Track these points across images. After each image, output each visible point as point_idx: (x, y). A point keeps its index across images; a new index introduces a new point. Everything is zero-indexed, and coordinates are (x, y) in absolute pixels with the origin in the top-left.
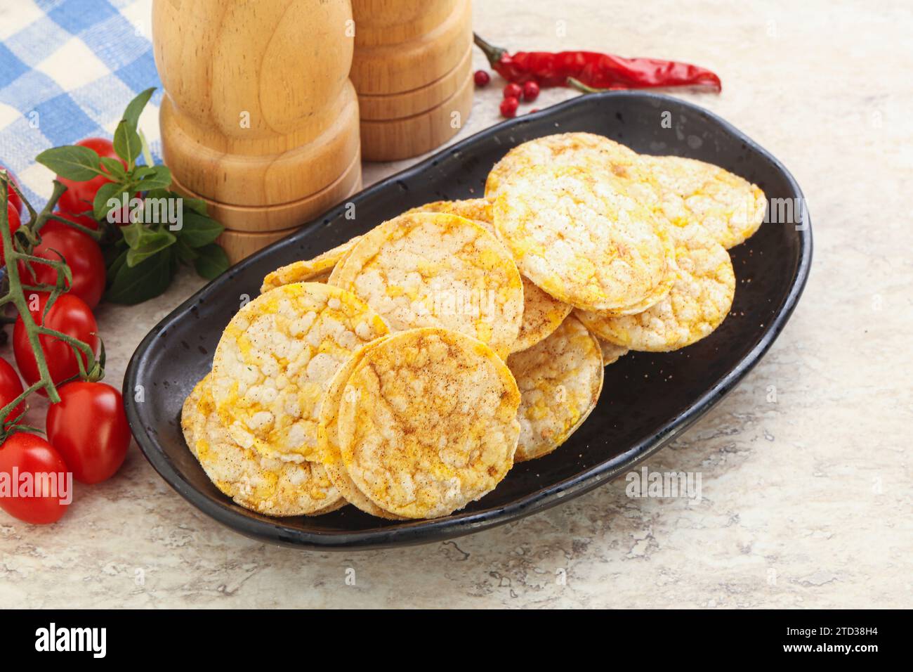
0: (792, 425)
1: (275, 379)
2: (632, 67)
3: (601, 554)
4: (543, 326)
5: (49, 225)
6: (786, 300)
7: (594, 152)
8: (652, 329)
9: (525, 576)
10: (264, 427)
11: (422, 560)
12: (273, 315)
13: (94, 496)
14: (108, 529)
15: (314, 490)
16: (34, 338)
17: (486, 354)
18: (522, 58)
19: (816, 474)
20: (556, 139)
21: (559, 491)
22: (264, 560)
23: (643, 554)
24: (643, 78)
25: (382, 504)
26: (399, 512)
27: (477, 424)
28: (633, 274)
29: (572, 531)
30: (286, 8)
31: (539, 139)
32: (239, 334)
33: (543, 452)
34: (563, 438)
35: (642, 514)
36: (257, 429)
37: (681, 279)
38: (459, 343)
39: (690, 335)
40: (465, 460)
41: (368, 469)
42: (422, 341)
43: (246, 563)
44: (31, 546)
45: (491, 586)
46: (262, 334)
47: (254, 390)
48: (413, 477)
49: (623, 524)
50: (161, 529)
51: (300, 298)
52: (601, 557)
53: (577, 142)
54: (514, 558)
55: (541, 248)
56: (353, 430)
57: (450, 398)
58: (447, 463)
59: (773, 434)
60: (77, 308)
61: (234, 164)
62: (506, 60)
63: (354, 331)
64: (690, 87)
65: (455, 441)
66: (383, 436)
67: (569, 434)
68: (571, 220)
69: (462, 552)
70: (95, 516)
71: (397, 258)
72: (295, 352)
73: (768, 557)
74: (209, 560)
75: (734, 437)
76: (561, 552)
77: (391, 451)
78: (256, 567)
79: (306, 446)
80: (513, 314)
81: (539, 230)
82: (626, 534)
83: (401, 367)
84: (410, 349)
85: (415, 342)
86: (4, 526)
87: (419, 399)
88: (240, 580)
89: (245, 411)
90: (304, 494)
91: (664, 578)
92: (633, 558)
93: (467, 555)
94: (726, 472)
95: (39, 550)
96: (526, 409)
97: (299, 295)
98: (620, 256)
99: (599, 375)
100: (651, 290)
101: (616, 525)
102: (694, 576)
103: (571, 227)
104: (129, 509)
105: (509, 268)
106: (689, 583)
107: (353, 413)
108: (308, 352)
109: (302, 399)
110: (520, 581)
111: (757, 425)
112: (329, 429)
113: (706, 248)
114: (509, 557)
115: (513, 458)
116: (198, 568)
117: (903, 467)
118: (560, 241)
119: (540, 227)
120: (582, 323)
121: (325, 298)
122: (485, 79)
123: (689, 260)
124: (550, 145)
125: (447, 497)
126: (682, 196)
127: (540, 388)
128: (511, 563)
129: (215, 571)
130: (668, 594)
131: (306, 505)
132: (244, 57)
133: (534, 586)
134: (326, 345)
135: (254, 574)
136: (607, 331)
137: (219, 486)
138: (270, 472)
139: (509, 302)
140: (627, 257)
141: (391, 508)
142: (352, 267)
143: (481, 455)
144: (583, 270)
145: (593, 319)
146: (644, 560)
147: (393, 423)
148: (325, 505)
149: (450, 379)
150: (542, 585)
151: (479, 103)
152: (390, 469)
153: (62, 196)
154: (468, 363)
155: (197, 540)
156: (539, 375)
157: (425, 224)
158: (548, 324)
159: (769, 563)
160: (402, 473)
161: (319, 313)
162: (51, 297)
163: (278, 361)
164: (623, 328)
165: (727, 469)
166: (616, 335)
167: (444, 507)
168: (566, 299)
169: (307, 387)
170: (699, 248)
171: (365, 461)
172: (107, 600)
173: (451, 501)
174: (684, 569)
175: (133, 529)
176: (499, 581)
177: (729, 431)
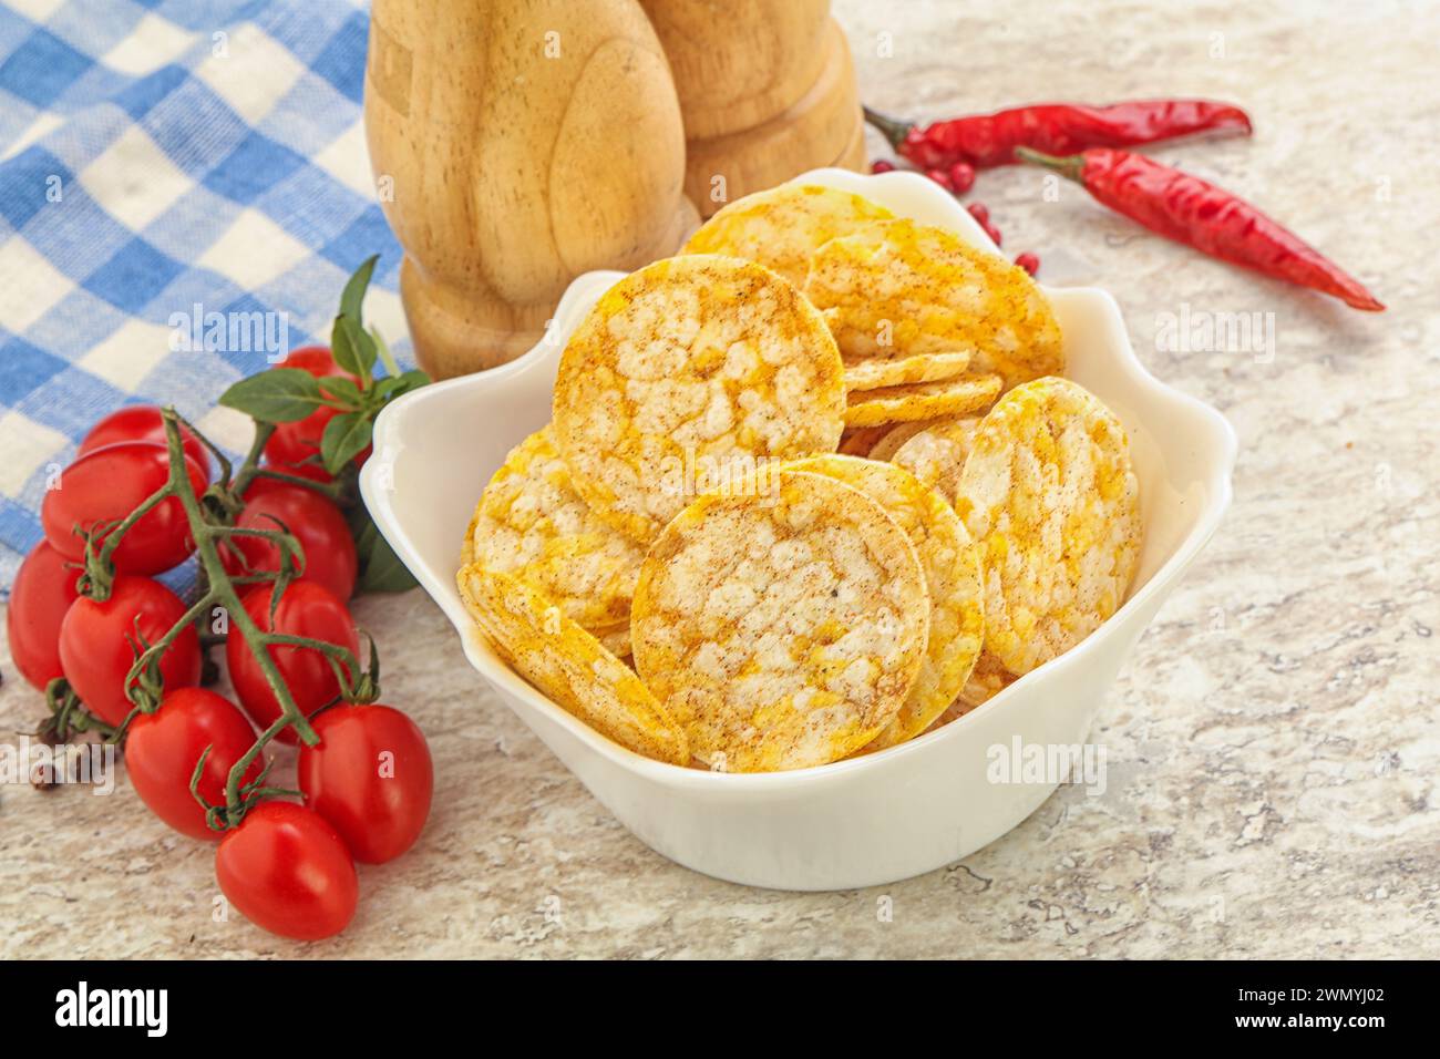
2: (1111, 118)
3: (1195, 847)
5: (255, 486)
9: (1084, 899)
11: (920, 900)
13: (393, 887)
14: (424, 933)
16: (260, 653)
18: (941, 131)
22: (674, 940)
23: (1259, 836)
24: (1130, 132)
29: (1144, 819)
35: (1248, 777)
43: (647, 949)
45: (1034, 920)
49: (1221, 796)
50: (505, 919)
52: (1196, 851)
54: (1063, 875)
59: (1428, 625)
60: (320, 597)
62: (916, 138)
64: (1204, 134)
69: (981, 879)
70: (401, 917)
75: (1370, 641)
91: (1299, 867)
92: (1246, 845)
93: (989, 882)
94: (1366, 694)
102: (1345, 857)
104: (451, 898)
106: (1340, 868)
110: (1078, 907)
111: (1400, 616)
114: (1055, 875)
128: (1059, 883)
130: (1310, 890)
132: (520, 172)
133: (1101, 911)
146: (1264, 848)
150: (1112, 908)
153: (269, 440)
162: (276, 585)
165: (1367, 690)
174: (1329, 848)
175: (463, 927)
176: (1044, 913)
177: (1358, 631)
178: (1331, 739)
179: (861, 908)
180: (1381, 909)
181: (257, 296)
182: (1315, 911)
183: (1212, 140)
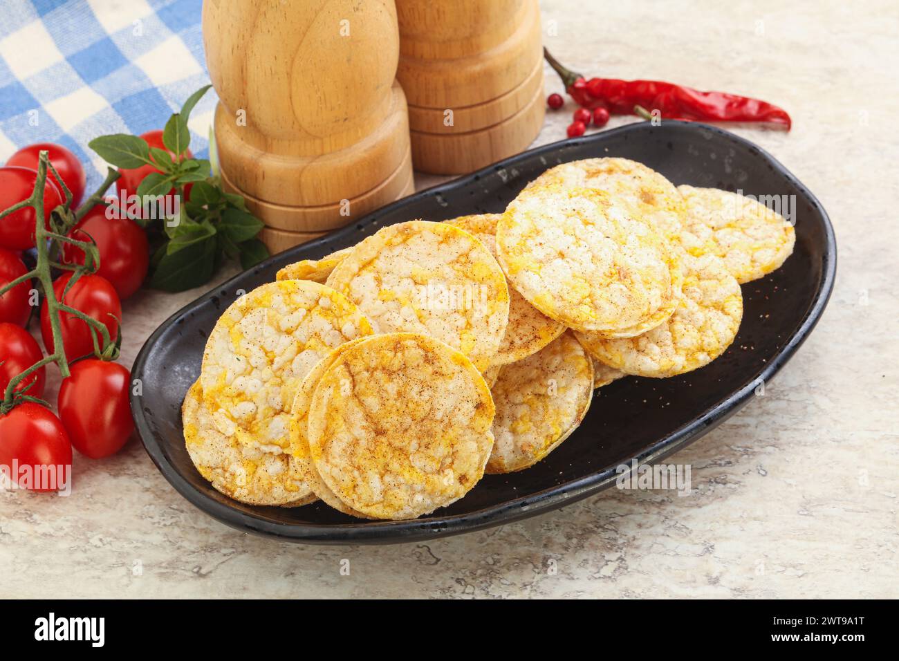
0: (788, 461)
1: (261, 371)
2: (703, 100)
3: (569, 571)
4: (533, 342)
6: (792, 337)
7: (628, 177)
8: (647, 354)
9: (490, 585)
10: (246, 417)
11: (393, 561)
12: (266, 309)
13: (97, 470)
14: (104, 503)
15: (289, 482)
16: (55, 314)
17: (463, 364)
18: (596, 84)
19: (801, 513)
20: (593, 163)
21: (524, 504)
22: (242, 547)
23: (610, 575)
24: (713, 112)
25: (348, 502)
26: (365, 510)
27: (450, 431)
28: (630, 298)
29: (545, 546)
30: (316, 14)
31: (578, 161)
32: (231, 324)
33: (522, 466)
34: (543, 454)
35: (618, 536)
36: (240, 418)
37: (686, 307)
38: (436, 351)
39: (686, 363)
40: (436, 466)
41: (336, 466)
42: (399, 346)
43: (225, 548)
44: (29, 512)
45: (455, 592)
46: (253, 326)
47: (241, 380)
48: (382, 477)
49: (597, 544)
50: (152, 507)
51: (292, 295)
52: (568, 574)
53: (612, 166)
54: (483, 568)
55: (538, 265)
56: (324, 426)
57: (424, 403)
58: (416, 467)
59: (767, 469)
60: (102, 289)
61: (273, 164)
62: (579, 85)
63: (340, 331)
64: (761, 123)
65: (427, 447)
66: (353, 435)
67: (549, 450)
68: (575, 240)
69: (434, 557)
70: (94, 490)
71: (393, 264)
72: (283, 346)
73: (735, 590)
74: (191, 541)
75: (727, 469)
76: (531, 566)
77: (360, 450)
78: (234, 552)
79: (285, 438)
80: (497, 326)
81: (539, 247)
82: (598, 554)
83: (375, 369)
84: (385, 352)
85: (392, 346)
87: (391, 402)
88: (216, 563)
89: (230, 399)
90: (279, 485)
92: (600, 578)
93: (438, 560)
94: (711, 502)
95: (36, 516)
96: (511, 423)
97: (292, 292)
98: (620, 280)
99: (587, 395)
100: (647, 315)
101: (590, 544)
103: (573, 247)
104: (127, 486)
105: (498, 281)
107: (325, 410)
108: (294, 348)
109: (285, 393)
110: (484, 590)
111: (752, 459)
112: (301, 424)
113: (718, 279)
114: (479, 566)
115: (484, 468)
116: (178, 549)
117: (892, 513)
118: (559, 262)
119: (541, 244)
120: (579, 343)
121: (316, 297)
122: (558, 102)
123: (698, 290)
124: (587, 168)
125: (415, 501)
126: (713, 228)
127: (527, 403)
128: (479, 572)
129: (194, 552)
131: (279, 496)
132: (276, 58)
134: (313, 342)
135: (231, 558)
136: (602, 353)
137: (200, 470)
138: (250, 461)
139: (494, 315)
140: (628, 281)
141: (357, 507)
142: (348, 269)
143: (453, 463)
144: (577, 289)
145: (590, 339)
146: (610, 582)
147: (364, 423)
148: (297, 498)
149: (424, 385)
151: (549, 125)
152: (359, 468)
154: (444, 370)
155: (183, 522)
156: (529, 390)
157: (424, 233)
158: (538, 340)
160: (370, 473)
161: (309, 310)
162: (74, 275)
163: (266, 353)
164: (618, 350)
165: (713, 500)
166: (610, 357)
167: (411, 510)
168: (555, 317)
169: (290, 381)
170: (710, 279)
171: (334, 458)
172: (87, 569)
173: (419, 505)
175: (127, 506)
176: (462, 588)
177: (723, 462)
179: (358, 556)
181: (159, 90)
183: (765, 129)
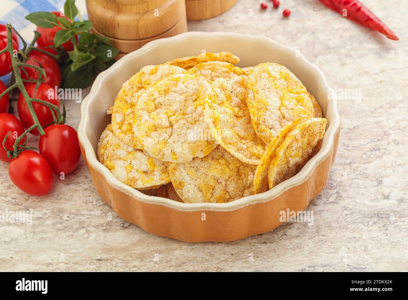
5: (33, 52)
13: (57, 183)
14: (65, 199)
23: (334, 201)
35: (333, 182)
44: (27, 208)
50: (91, 198)
59: (398, 141)
70: (58, 193)
73: (398, 200)
82: (326, 192)
86: (13, 199)
91: (345, 212)
92: (329, 203)
94: (375, 160)
102: (361, 211)
104: (75, 189)
106: (358, 214)
130: (348, 220)
146: (335, 204)
153: (39, 38)
159: (399, 203)
162: (37, 83)
172: (65, 232)
174: (356, 207)
175: (77, 198)
177: (375, 140)
178: (361, 173)
180: (370, 228)
182: (348, 227)
